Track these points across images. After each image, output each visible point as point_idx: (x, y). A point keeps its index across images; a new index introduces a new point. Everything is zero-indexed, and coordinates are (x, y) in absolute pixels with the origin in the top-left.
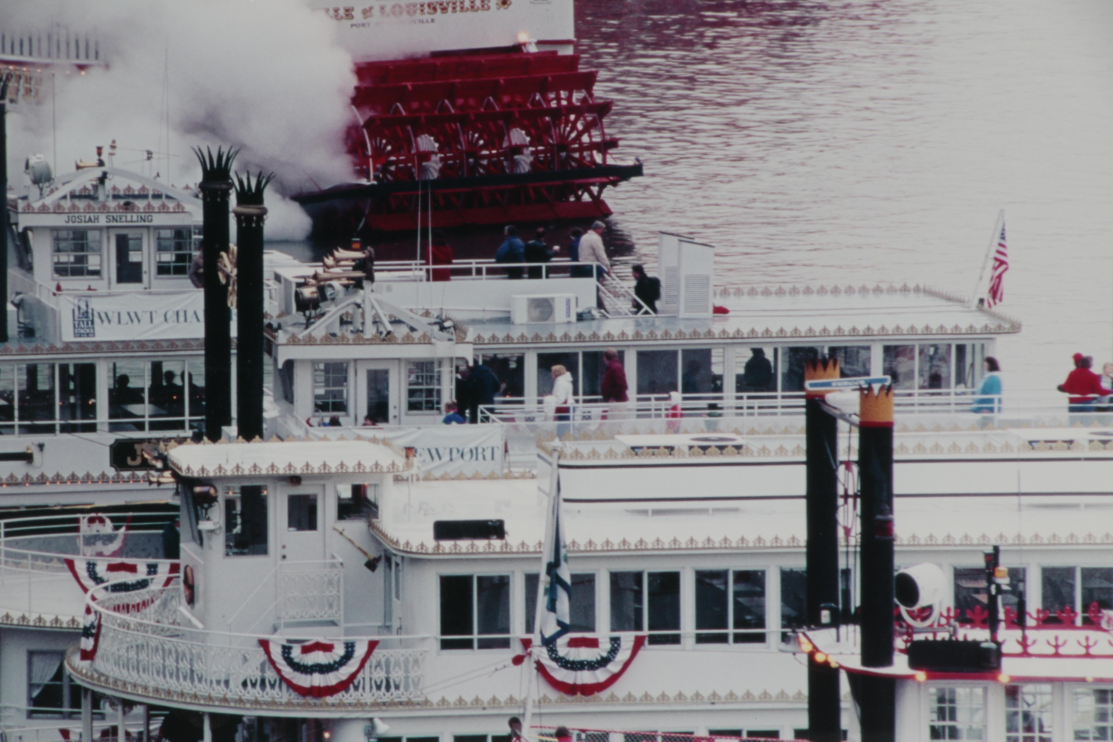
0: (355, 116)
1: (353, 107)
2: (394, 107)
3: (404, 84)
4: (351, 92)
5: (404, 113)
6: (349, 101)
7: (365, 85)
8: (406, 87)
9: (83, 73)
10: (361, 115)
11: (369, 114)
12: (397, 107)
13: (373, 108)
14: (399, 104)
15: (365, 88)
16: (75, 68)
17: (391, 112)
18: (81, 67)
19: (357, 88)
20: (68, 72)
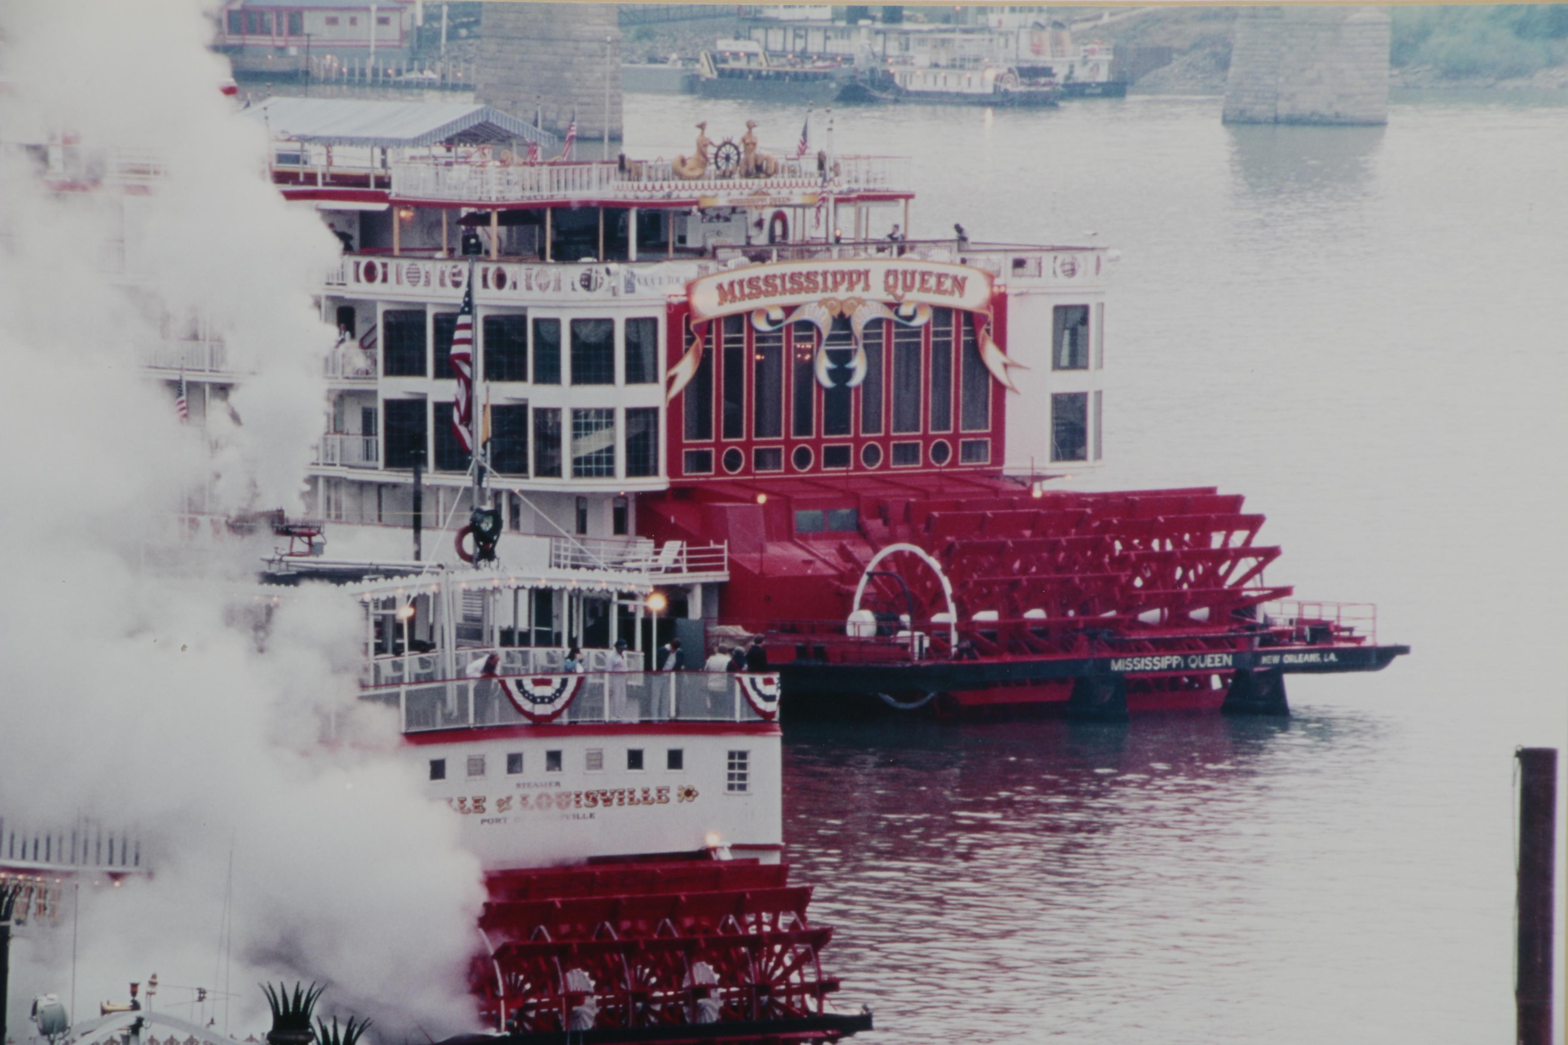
0: (483, 943)
1: (481, 931)
2: (536, 931)
3: (550, 900)
4: (478, 910)
5: (549, 940)
6: (475, 922)
7: (498, 900)
8: (553, 903)
9: (117, 884)
10: (491, 941)
11: (503, 939)
12: (540, 931)
13: (508, 932)
14: (542, 927)
15: (498, 905)
16: (107, 878)
17: (533, 937)
18: (115, 876)
19: (487, 905)
20: (97, 883)
